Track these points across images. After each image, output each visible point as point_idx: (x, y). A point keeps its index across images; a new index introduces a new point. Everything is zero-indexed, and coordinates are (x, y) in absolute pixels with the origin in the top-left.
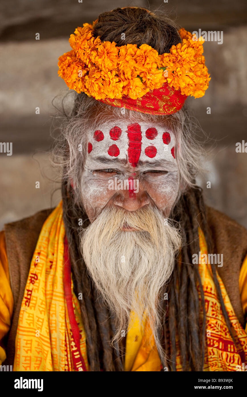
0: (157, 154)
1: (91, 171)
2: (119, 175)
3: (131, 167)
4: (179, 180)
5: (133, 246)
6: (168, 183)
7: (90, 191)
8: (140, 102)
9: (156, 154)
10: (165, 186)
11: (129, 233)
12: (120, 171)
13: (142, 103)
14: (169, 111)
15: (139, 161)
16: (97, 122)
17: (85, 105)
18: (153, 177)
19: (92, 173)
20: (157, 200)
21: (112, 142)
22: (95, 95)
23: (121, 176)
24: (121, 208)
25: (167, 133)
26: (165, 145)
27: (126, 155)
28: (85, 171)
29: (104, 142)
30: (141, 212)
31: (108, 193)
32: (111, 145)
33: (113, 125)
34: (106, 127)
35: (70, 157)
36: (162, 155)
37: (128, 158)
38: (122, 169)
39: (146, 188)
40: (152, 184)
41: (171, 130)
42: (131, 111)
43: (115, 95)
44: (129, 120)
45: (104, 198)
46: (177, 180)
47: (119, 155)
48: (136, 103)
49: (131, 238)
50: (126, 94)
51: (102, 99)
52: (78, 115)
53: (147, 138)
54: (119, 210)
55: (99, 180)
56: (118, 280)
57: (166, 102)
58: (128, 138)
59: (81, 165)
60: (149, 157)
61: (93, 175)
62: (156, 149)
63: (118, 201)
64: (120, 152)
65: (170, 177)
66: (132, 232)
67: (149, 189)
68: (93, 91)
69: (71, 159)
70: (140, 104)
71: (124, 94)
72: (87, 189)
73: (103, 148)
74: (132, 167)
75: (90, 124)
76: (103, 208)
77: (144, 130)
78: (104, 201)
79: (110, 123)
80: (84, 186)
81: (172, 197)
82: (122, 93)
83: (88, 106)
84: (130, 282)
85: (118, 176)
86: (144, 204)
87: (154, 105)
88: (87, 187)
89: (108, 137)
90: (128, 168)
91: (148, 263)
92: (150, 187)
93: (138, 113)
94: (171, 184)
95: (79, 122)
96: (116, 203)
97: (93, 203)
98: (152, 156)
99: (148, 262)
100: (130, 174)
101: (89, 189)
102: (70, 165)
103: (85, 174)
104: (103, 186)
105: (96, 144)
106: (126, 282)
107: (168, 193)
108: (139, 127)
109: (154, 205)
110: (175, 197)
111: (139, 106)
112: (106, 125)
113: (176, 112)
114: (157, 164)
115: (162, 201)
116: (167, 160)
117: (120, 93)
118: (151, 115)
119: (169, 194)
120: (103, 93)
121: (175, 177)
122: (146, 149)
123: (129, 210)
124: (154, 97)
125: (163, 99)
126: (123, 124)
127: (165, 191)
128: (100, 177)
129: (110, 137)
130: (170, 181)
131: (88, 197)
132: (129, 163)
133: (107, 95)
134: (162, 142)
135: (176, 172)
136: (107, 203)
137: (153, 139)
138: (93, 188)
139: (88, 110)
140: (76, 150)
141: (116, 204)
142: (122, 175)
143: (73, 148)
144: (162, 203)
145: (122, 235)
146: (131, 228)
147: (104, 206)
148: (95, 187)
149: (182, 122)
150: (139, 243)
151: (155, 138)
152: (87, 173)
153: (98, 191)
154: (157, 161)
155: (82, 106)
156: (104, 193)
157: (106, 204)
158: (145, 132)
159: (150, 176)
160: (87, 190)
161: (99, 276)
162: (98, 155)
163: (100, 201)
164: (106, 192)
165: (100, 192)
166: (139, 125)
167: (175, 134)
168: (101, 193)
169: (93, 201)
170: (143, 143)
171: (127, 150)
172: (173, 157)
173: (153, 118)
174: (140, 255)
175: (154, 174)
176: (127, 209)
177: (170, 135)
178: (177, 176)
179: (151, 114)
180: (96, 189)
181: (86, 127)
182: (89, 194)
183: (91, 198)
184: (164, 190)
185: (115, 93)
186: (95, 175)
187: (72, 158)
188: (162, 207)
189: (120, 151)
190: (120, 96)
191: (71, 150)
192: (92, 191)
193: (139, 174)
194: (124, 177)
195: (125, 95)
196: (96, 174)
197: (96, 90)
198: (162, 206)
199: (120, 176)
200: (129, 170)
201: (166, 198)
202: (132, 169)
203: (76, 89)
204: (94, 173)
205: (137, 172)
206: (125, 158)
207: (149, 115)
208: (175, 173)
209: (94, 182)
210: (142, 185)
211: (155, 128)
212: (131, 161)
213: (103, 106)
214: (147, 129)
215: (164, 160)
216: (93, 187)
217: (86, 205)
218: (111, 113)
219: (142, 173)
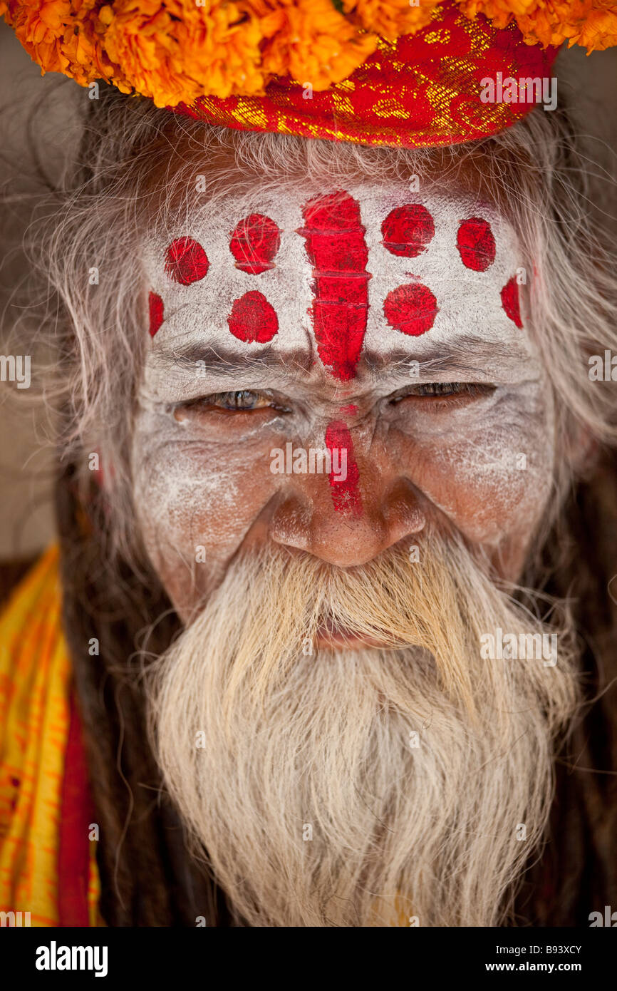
0: (437, 318)
1: (168, 411)
2: (288, 418)
3: (331, 380)
4: (550, 416)
5: (367, 712)
6: (503, 434)
7: (166, 491)
8: (347, 100)
9: (433, 316)
10: (488, 448)
11: (352, 659)
12: (288, 399)
13: (353, 102)
14: (479, 125)
15: (364, 351)
16: (174, 205)
17: (121, 134)
18: (433, 415)
19: (170, 415)
20: (459, 509)
21: (245, 283)
22: (151, 88)
23: (294, 422)
24: (301, 553)
25: (474, 220)
26: (470, 275)
27: (308, 334)
28: (145, 410)
29: (207, 287)
30: (391, 564)
31: (244, 497)
32: (242, 294)
33: (241, 207)
34: (213, 222)
35: (80, 361)
36: (460, 319)
37: (316, 346)
38: (295, 390)
39: (409, 466)
40: (433, 446)
41: (494, 207)
42: (310, 143)
43: (232, 79)
44: (309, 180)
45: (227, 518)
46: (540, 417)
47: (276, 337)
48: (329, 106)
49: (361, 676)
50: (282, 73)
51: (182, 104)
52: (96, 177)
53: (388, 252)
54: (294, 564)
55: (199, 445)
56: (319, 867)
57: (461, 84)
58: (311, 258)
59: (128, 393)
60: (406, 333)
61: (174, 425)
62: (434, 297)
63: (287, 528)
64: (280, 321)
65: (505, 406)
66: (364, 653)
67: (421, 467)
68: (139, 71)
69: (85, 371)
70: (347, 108)
71: (271, 74)
72: (154, 485)
73: (208, 308)
74: (338, 383)
75: (147, 212)
76: (231, 560)
77: (372, 219)
78: (227, 530)
79: (228, 201)
80: (143, 473)
81: (526, 494)
82: (260, 70)
83: (133, 139)
84: (371, 875)
85: (282, 421)
86: (398, 534)
87: (408, 104)
88: (154, 475)
89: (226, 261)
90: (321, 384)
91: (443, 785)
92: (425, 458)
93: (344, 148)
94: (514, 436)
95: (100, 210)
96: (282, 538)
97: (182, 541)
98: (418, 328)
99: (441, 779)
100: (333, 411)
101: (160, 485)
102: (85, 397)
103: (146, 423)
104: (219, 469)
105: (176, 296)
106: (352, 874)
107: (506, 478)
108: (351, 209)
109: (448, 531)
110: (540, 489)
111: (343, 114)
112: (213, 212)
113: (509, 124)
114: (443, 357)
115: (483, 512)
116: (483, 337)
117: (252, 70)
118: (399, 151)
119: (509, 482)
120: (183, 75)
121: (532, 407)
122: (387, 302)
123: (337, 563)
124: (403, 69)
125: (447, 73)
126: (285, 199)
127: (493, 472)
128: (203, 431)
129: (232, 260)
130: (510, 425)
131: (162, 518)
132: (320, 365)
133: (201, 86)
134: (458, 260)
135: (534, 386)
136: (242, 536)
137: (417, 254)
138: (176, 479)
139: (134, 154)
140: (102, 331)
141: (282, 541)
142: (298, 416)
143: (87, 321)
144: (482, 520)
145: (321, 670)
146: (351, 636)
147: (234, 549)
148: (186, 473)
149: (542, 164)
150: (393, 693)
151: (423, 249)
152: (154, 418)
153: (199, 492)
154: (440, 345)
155: (109, 142)
156: (228, 497)
157: (238, 543)
158: (379, 227)
159: (417, 412)
160: (155, 489)
161: (238, 857)
162: (191, 336)
163: (210, 530)
164: (235, 493)
165: (209, 495)
166: (352, 199)
167: (513, 223)
168: (214, 497)
169: (184, 536)
170: (375, 276)
171: (309, 309)
172: (513, 323)
173: (409, 163)
174: (403, 750)
175: (434, 402)
176: (329, 558)
177: (492, 229)
178: (539, 400)
179: (398, 144)
180: (191, 482)
181: (134, 226)
182: (166, 505)
183: (171, 522)
184: (485, 468)
185: (229, 72)
186: (185, 422)
187: (87, 366)
188: (486, 536)
189: (279, 316)
190: (255, 83)
191: (80, 335)
192: (174, 490)
193: (370, 407)
194: (306, 423)
195: (276, 75)
196: (188, 418)
197: (152, 68)
198: (484, 533)
199: (291, 421)
200: (323, 393)
201: (501, 500)
202: (339, 391)
203: (68, 69)
204: (181, 416)
205: (361, 398)
206: (304, 344)
207: (392, 149)
208: (529, 392)
209: (182, 455)
210: (387, 454)
211: (420, 207)
212: (329, 354)
213: (191, 132)
214: (386, 214)
215: (475, 341)
216: (177, 475)
217: (160, 554)
218: (227, 159)
219: (386, 402)
